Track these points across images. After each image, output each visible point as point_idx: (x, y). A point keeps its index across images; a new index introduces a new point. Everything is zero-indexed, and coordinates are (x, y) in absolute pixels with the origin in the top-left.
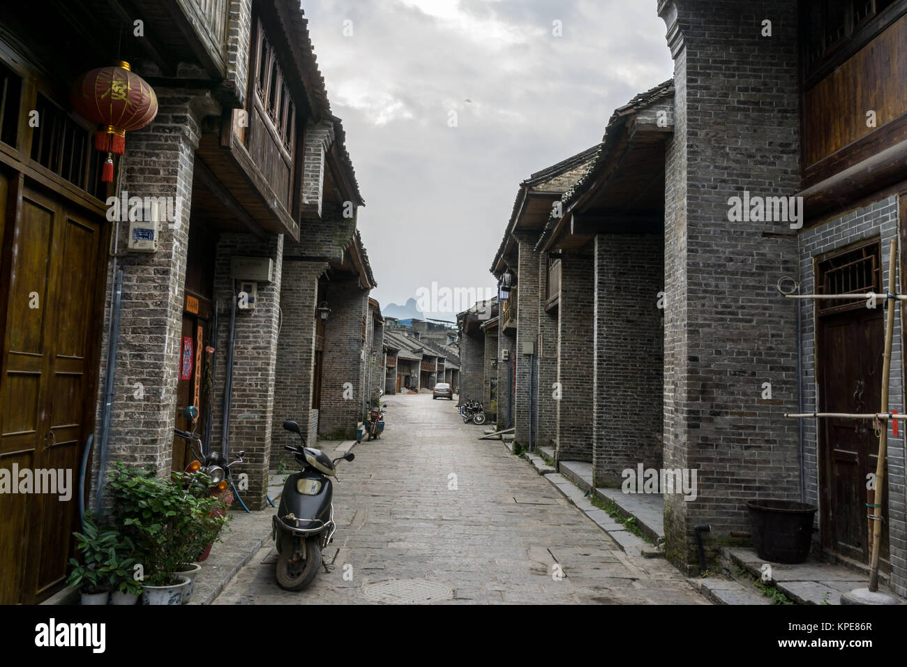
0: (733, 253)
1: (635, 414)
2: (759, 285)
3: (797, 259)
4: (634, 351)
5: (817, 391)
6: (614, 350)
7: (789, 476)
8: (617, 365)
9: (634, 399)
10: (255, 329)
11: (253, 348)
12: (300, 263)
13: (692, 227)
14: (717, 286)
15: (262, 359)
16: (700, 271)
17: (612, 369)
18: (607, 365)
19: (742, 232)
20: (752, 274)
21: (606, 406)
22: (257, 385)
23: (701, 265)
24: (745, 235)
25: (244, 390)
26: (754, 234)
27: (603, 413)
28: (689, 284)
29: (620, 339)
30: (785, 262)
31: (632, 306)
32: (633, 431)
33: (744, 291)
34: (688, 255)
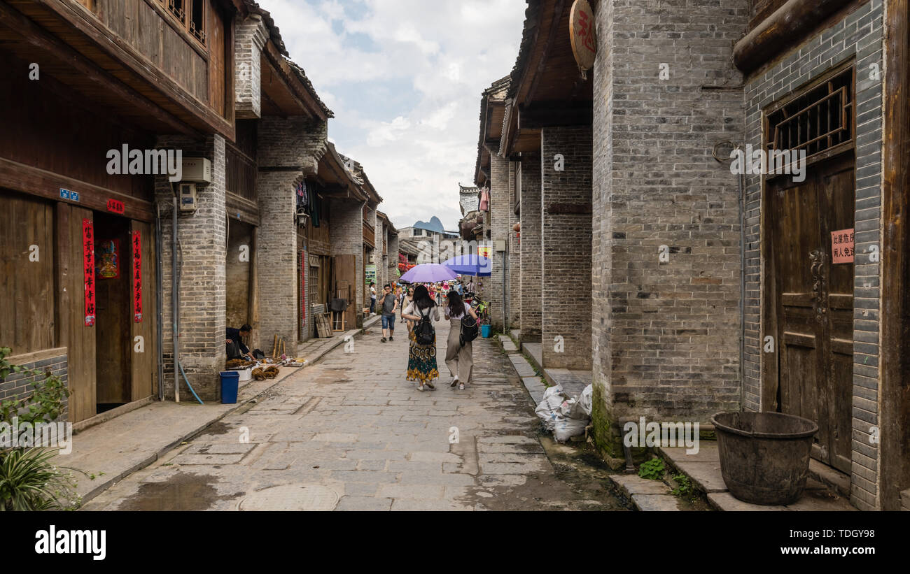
0: (667, 112)
1: (581, 300)
2: (695, 148)
3: (742, 116)
4: (579, 239)
5: (762, 267)
6: (560, 239)
7: (728, 361)
8: (563, 253)
9: (580, 285)
10: (198, 229)
11: (198, 248)
12: (276, 173)
13: (619, 85)
14: (647, 152)
15: (207, 258)
16: (630, 136)
17: (558, 257)
18: (553, 254)
19: (678, 88)
20: (689, 137)
21: (553, 292)
22: (203, 283)
23: (629, 129)
24: (680, 90)
25: (192, 289)
26: (691, 89)
27: (550, 299)
28: (615, 151)
29: (566, 229)
30: (728, 120)
31: (578, 197)
32: (579, 315)
33: (678, 156)
34: (614, 118)
